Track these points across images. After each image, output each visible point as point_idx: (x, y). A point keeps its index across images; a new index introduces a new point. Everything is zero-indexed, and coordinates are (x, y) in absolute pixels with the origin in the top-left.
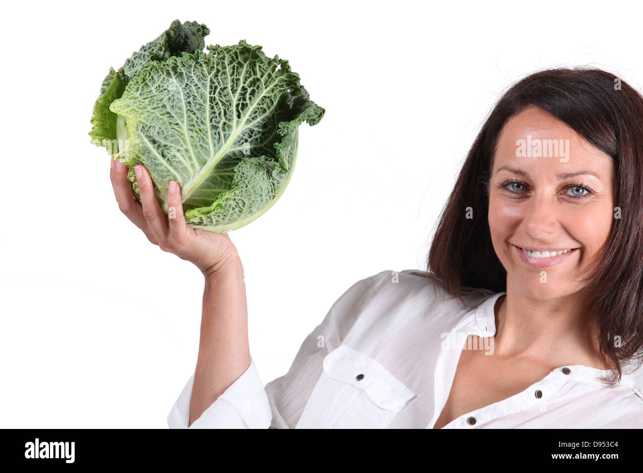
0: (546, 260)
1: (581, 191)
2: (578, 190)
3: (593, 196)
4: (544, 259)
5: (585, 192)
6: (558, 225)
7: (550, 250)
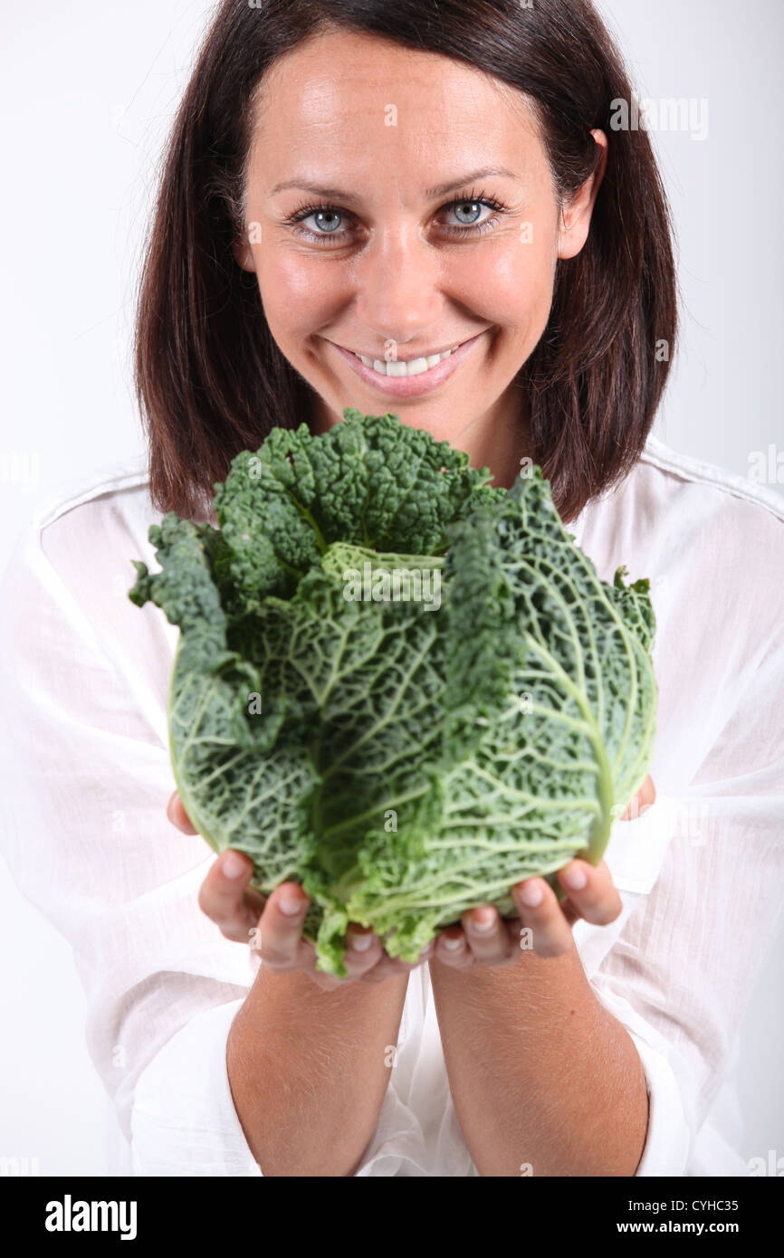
0: (422, 378)
1: (474, 208)
2: (467, 211)
3: (503, 217)
4: (416, 376)
5: (486, 213)
6: (440, 299)
7: (427, 355)
